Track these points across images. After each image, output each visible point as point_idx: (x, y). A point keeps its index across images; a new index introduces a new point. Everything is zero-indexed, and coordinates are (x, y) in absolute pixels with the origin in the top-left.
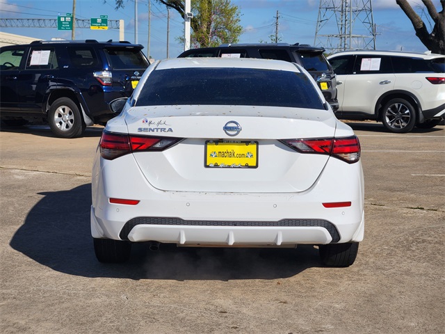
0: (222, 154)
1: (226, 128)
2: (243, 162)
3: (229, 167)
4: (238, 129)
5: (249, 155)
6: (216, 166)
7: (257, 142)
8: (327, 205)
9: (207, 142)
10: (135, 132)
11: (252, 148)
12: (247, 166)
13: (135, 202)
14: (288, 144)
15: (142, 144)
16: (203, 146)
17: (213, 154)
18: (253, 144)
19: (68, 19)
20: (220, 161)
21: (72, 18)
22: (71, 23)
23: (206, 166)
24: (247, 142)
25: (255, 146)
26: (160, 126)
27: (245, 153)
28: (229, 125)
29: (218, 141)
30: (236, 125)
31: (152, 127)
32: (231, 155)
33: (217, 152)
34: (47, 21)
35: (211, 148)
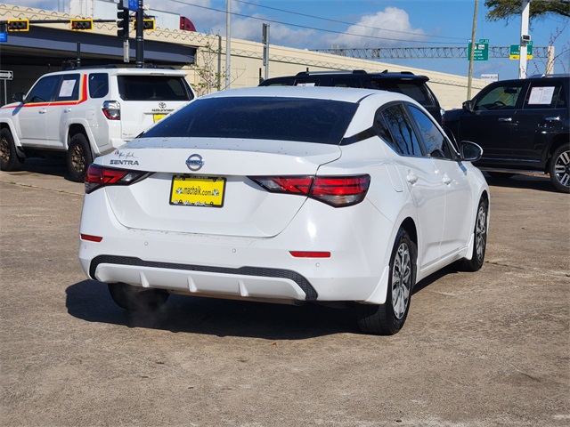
0: (188, 191)
1: (189, 162)
2: (208, 199)
3: (193, 205)
4: (200, 163)
5: (215, 192)
6: (180, 203)
7: (224, 179)
8: (296, 254)
9: (174, 176)
10: (108, 164)
11: (220, 184)
12: (212, 205)
13: (98, 239)
14: (257, 181)
15: (112, 177)
16: (171, 181)
17: (180, 191)
18: (220, 180)
19: (482, 47)
20: (185, 198)
21: (487, 45)
22: (485, 52)
23: (171, 203)
24: (214, 178)
25: (222, 183)
26: (129, 159)
27: (212, 190)
28: (193, 159)
29: (185, 177)
30: (198, 159)
31: (122, 159)
32: (197, 191)
33: (183, 188)
34: (454, 50)
35: (178, 184)
